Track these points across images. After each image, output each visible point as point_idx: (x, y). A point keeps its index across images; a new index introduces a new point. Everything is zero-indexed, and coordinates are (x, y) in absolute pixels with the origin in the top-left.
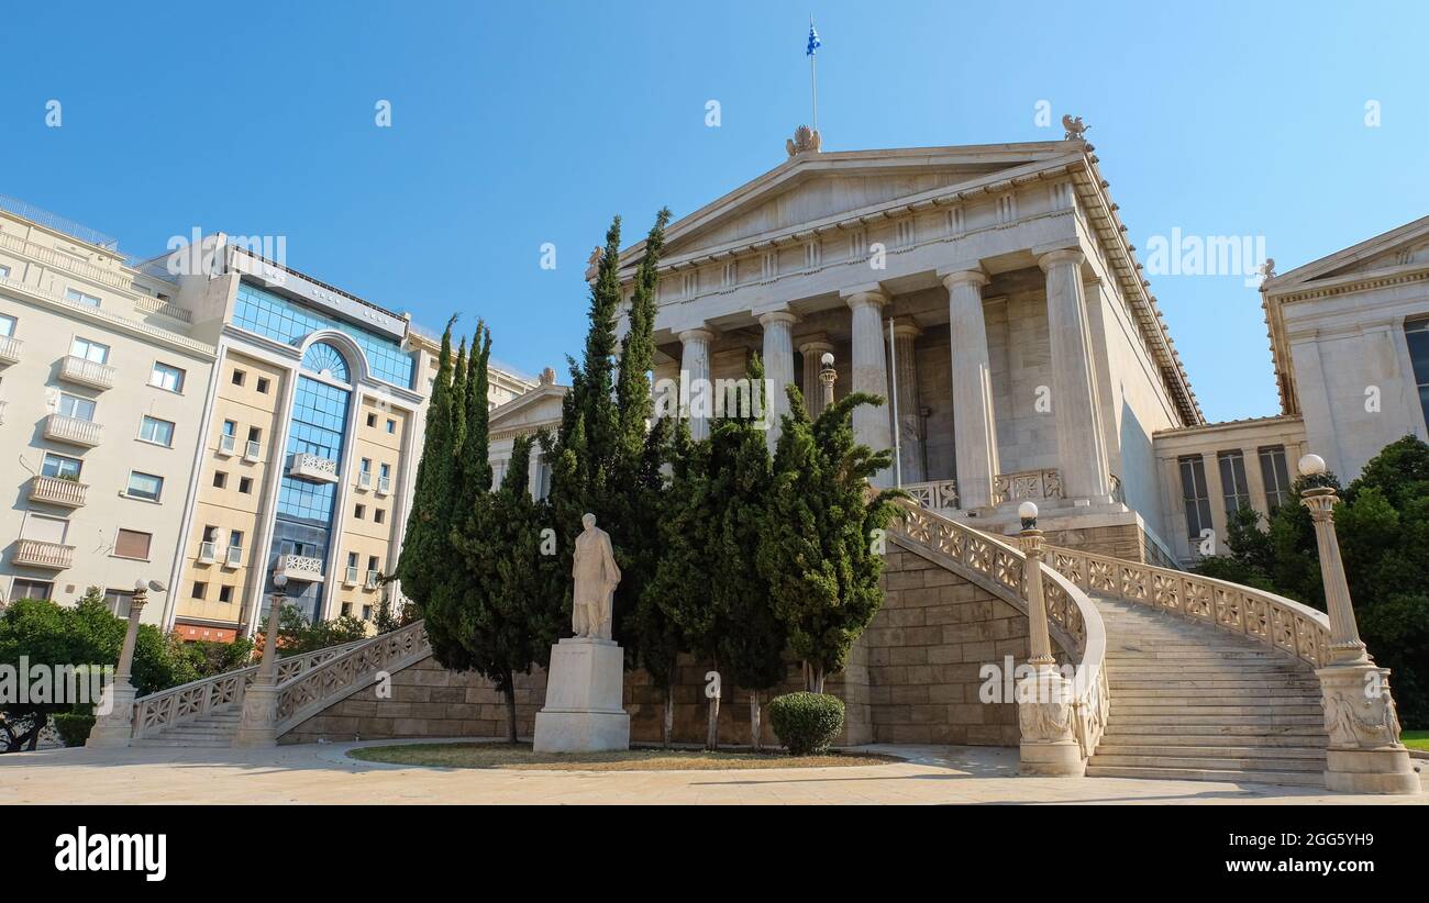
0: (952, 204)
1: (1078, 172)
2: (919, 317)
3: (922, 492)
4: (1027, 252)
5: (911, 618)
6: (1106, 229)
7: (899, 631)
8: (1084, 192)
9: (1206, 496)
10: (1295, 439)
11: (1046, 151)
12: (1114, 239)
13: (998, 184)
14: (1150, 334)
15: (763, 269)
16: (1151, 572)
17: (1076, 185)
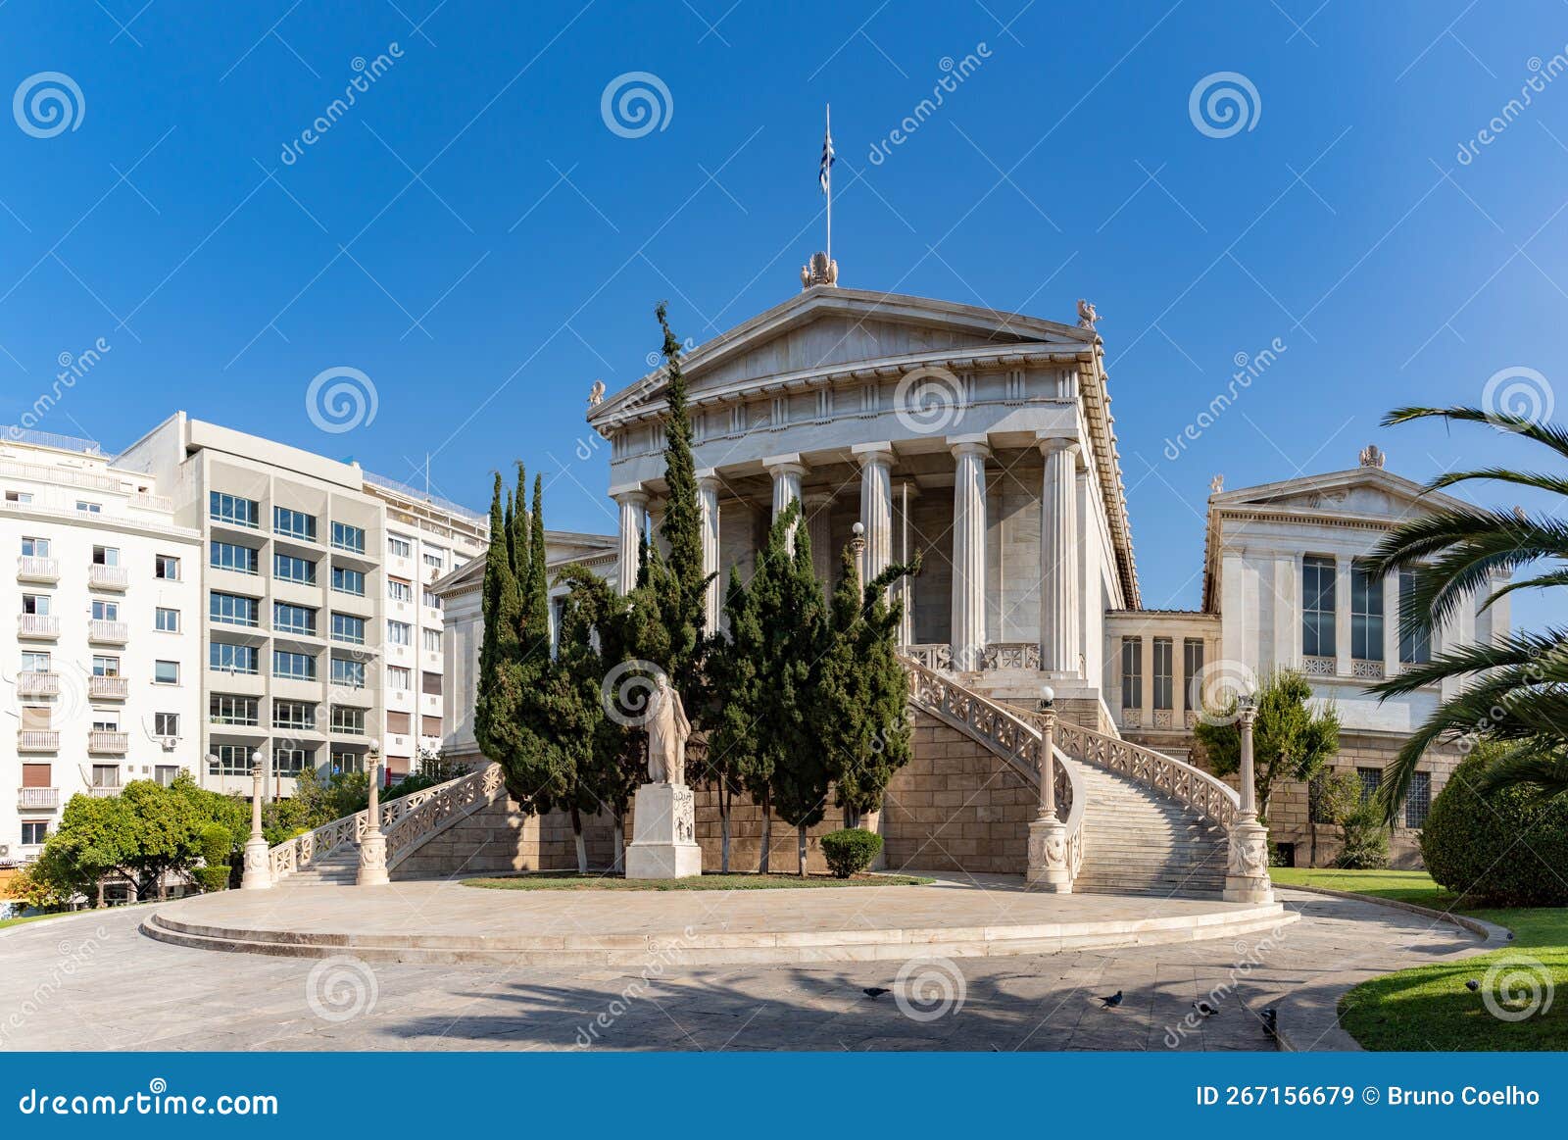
0: (965, 369)
1: (1086, 362)
2: (920, 478)
3: (921, 653)
4: (1031, 434)
5: (921, 767)
6: (1097, 419)
7: (910, 778)
8: (1086, 382)
9: (1140, 673)
10: (1214, 635)
11: (1060, 334)
12: (1101, 429)
13: (1011, 357)
14: (1113, 518)
15: (773, 415)
16: (1109, 742)
17: (1080, 374)
